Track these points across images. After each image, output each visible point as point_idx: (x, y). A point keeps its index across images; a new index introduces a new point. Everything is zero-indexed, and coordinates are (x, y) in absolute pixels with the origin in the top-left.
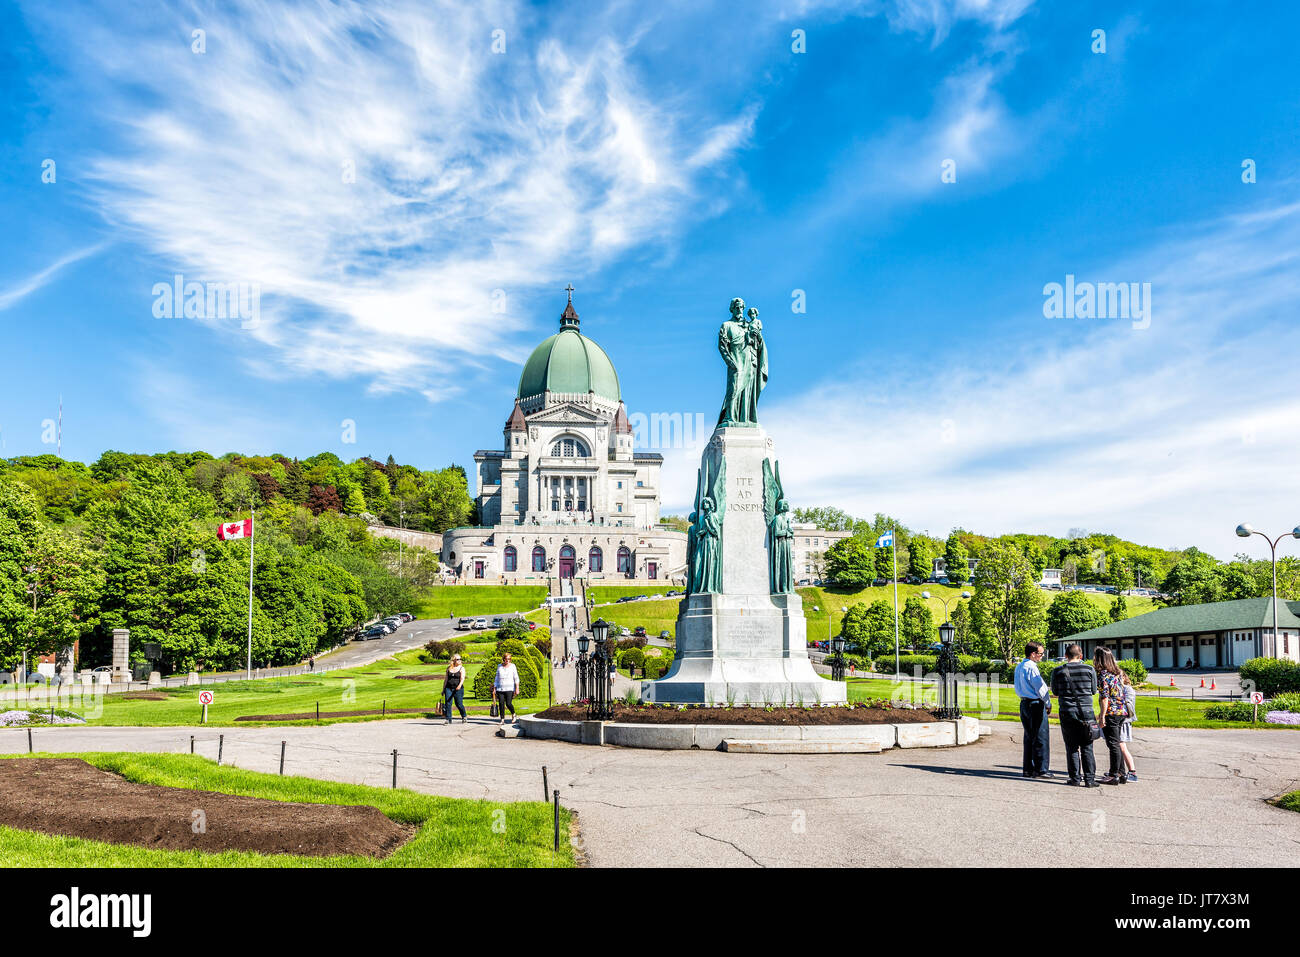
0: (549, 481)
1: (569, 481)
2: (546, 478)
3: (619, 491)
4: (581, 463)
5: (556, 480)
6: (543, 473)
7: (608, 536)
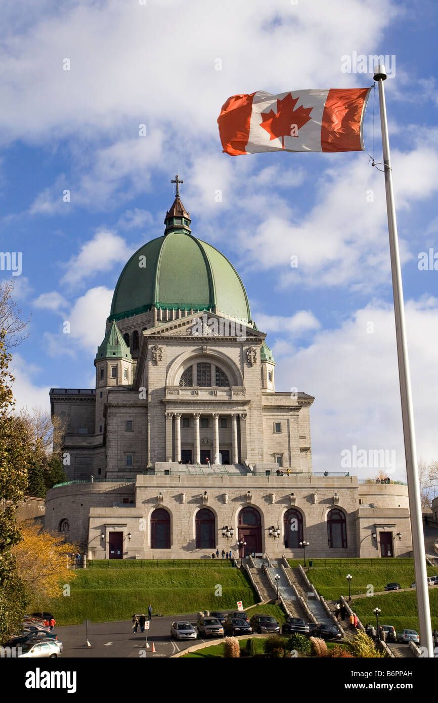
0: (179, 421)
1: (206, 420)
2: (174, 418)
3: (277, 435)
4: (222, 395)
5: (187, 420)
6: (170, 410)
7: (311, 492)
